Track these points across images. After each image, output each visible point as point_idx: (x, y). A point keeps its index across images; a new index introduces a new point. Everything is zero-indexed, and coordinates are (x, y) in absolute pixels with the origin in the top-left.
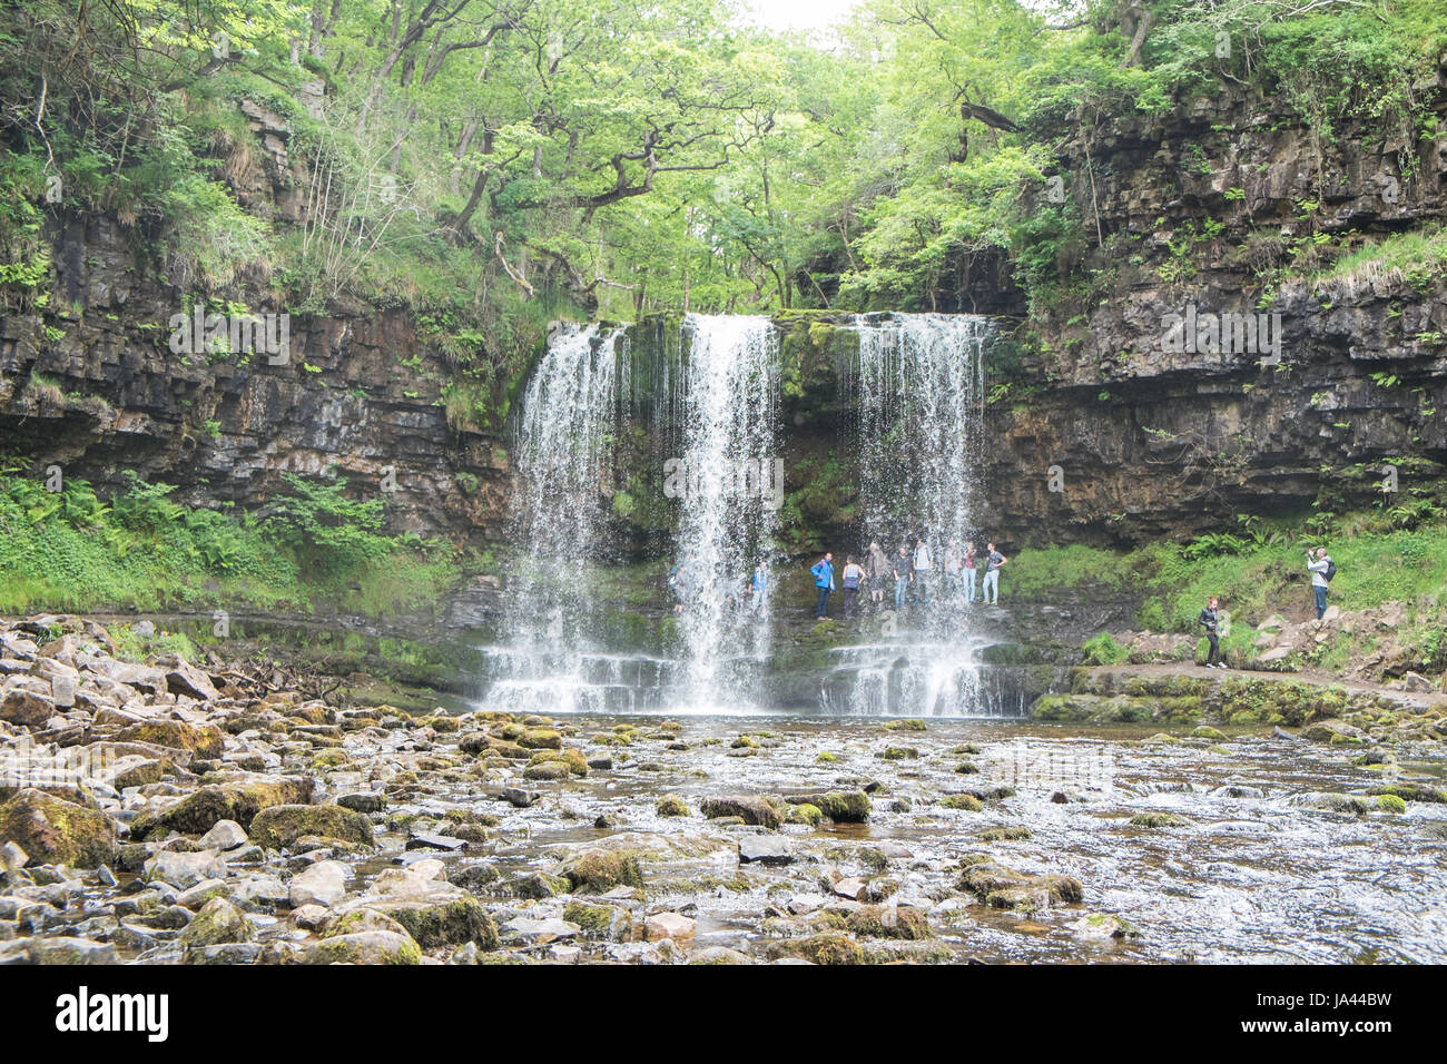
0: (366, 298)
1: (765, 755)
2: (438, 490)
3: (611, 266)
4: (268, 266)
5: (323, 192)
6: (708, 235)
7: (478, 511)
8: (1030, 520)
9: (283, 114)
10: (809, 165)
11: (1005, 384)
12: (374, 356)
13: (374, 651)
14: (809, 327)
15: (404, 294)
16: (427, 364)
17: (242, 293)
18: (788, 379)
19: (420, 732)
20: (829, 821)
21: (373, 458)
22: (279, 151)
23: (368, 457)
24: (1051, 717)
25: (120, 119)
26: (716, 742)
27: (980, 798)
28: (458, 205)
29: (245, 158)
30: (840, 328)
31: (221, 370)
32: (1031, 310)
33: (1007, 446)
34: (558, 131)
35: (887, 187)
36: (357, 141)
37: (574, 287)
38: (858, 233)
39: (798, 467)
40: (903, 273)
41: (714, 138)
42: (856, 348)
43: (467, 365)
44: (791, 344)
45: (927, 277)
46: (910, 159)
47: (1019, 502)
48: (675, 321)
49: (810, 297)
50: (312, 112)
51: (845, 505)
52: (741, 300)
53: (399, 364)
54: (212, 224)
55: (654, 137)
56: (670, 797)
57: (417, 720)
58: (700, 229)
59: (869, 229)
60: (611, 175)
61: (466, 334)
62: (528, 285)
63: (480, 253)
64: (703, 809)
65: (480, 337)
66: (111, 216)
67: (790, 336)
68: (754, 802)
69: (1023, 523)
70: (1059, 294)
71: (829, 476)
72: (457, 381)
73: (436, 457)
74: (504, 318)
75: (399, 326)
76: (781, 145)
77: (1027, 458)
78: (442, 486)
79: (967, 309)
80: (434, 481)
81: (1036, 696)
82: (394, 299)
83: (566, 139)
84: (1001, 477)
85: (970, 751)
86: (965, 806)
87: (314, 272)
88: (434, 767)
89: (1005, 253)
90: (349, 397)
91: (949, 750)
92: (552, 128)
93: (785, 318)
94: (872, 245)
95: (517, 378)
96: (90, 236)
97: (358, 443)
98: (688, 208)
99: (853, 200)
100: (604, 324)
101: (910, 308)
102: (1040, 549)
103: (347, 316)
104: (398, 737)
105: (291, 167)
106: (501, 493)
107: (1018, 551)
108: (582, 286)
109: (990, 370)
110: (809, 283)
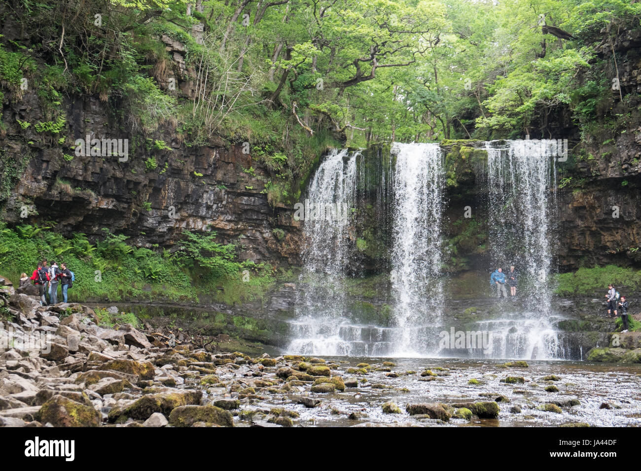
0: (226, 137)
1: (440, 380)
2: (264, 238)
3: (353, 118)
4: (175, 121)
5: (203, 82)
6: (405, 100)
7: (284, 249)
8: (583, 252)
9: (183, 41)
10: (459, 62)
11: (568, 178)
12: (230, 167)
13: (231, 323)
14: (460, 149)
15: (245, 135)
16: (258, 172)
17: (162, 135)
18: (449, 177)
19: (255, 366)
20: (476, 417)
21: (230, 221)
22: (181, 61)
23: (227, 221)
24: (598, 360)
25: (101, 47)
26: (413, 373)
27: (559, 405)
28: (273, 87)
29: (164, 65)
30: (477, 149)
31: (152, 176)
32: (582, 137)
33: (570, 211)
34: (325, 47)
35: (501, 71)
36: (220, 55)
37: (334, 130)
38: (486, 98)
39: (455, 224)
40: (511, 119)
41: (408, 49)
42: (486, 160)
43: (278, 172)
44: (450, 158)
45: (524, 121)
46: (513, 56)
47: (577, 242)
48: (388, 148)
49: (460, 133)
50: (197, 40)
51: (480, 244)
52: (423, 135)
53: (243, 171)
54: (147, 100)
55: (376, 50)
56: (389, 403)
57: (254, 360)
58: (401, 98)
59: (492, 95)
60: (353, 70)
61: (277, 156)
62: (309, 129)
63: (284, 113)
64: (408, 410)
65: (285, 157)
66: (96, 96)
67: (450, 154)
68: (436, 406)
69: (580, 253)
70: (597, 128)
71: (472, 229)
72: (273, 180)
73: (262, 220)
74: (298, 147)
76: (443, 52)
77: (582, 218)
78: (266, 235)
79: (547, 137)
80: (262, 233)
81: (590, 348)
82: (240, 138)
83: (329, 51)
84: (567, 228)
85: (553, 379)
86: (552, 410)
87: (199, 123)
88: (263, 385)
89: (567, 105)
90: (217, 189)
91: (541, 379)
92: (322, 46)
93: (447, 144)
94: (493, 104)
95: (304, 178)
96: (86, 106)
97: (222, 213)
98: (394, 87)
99: (483, 80)
100: (350, 149)
101: (515, 138)
102: (590, 268)
103: (217, 147)
104: (244, 369)
105: (187, 70)
106: (297, 239)
107: (577, 269)
108: (338, 129)
109: (560, 170)
110: (460, 125)
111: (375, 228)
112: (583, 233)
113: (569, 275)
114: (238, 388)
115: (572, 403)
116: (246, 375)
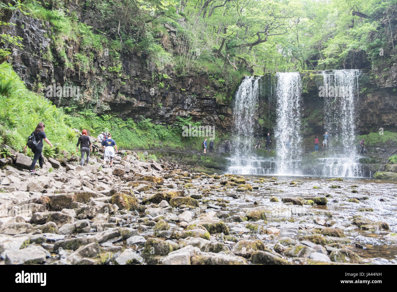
0: (196, 72)
1: (299, 187)
2: (214, 119)
3: (257, 61)
4: (172, 65)
5: (185, 46)
6: (282, 52)
7: (224, 124)
8: (372, 124)
9: (175, 27)
10: (309, 32)
11: (365, 88)
12: (198, 86)
13: (200, 159)
14: (309, 75)
15: (205, 70)
16: (211, 88)
17: (166, 72)
18: (304, 89)
19: (211, 179)
20: (316, 204)
21: (198, 112)
22: (174, 36)
23: (197, 111)
24: (379, 178)
25: (137, 31)
26: (286, 183)
27: (358, 199)
28: (218, 47)
29: (166, 38)
30: (318, 75)
31: (162, 91)
32: (372, 67)
33: (365, 105)
34: (242, 27)
35: (331, 36)
36: (193, 33)
37: (248, 67)
38: (323, 49)
39: (307, 111)
40: (336, 59)
41: (284, 26)
42: (322, 80)
43: (221, 88)
44: (305, 79)
45: (342, 60)
46: (337, 28)
47: (369, 119)
48: (274, 75)
49: (310, 67)
50: (181, 26)
51: (320, 121)
52: (291, 68)
53: (204, 88)
54: (159, 55)
55: (268, 27)
56: (273, 197)
57: (210, 176)
58: (280, 51)
59: (326, 47)
60: (257, 37)
61: (220, 80)
62: (236, 67)
63: (223, 59)
64: (282, 200)
65: (224, 81)
66: (135, 54)
67: (304, 77)
68: (296, 199)
69: (371, 125)
70: (380, 62)
71: (315, 114)
72: (218, 92)
73: (214, 111)
74: (230, 76)
75: (204, 78)
76: (302, 27)
77: (371, 108)
78: (215, 118)
79: (354, 68)
80: (213, 117)
81: (375, 172)
82: (202, 72)
83: (244, 29)
84: (364, 113)
85: (356, 186)
86: (354, 201)
87: (183, 66)
88: (214, 188)
89: (365, 52)
90: (192, 97)
91: (350, 186)
92: (241, 26)
93: (303, 73)
94: (327, 52)
95: (233, 91)
96: (131, 59)
97: (195, 108)
98: (277, 45)
99: (322, 40)
100: (255, 76)
101: (337, 69)
102: (375, 132)
103: (192, 77)
104: (205, 180)
105: (177, 40)
106: (230, 119)
107: (369, 133)
108: (250, 67)
109: (360, 84)
110: (309, 63)
111: (268, 114)
112: (372, 115)
113: (365, 136)
114: (202, 189)
115: (365, 199)
116: (206, 183)
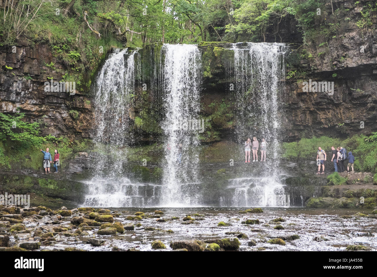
0: (31, 38)
1: (197, 223)
2: (62, 118)
3: (132, 24)
6: (172, 12)
7: (79, 126)
8: (304, 126)
11: (294, 71)
12: (35, 62)
13: (37, 183)
14: (214, 49)
15: (46, 36)
16: (57, 66)
18: (205, 70)
19: (55, 217)
20: (222, 250)
21: (35, 105)
23: (33, 104)
24: (315, 206)
26: (177, 218)
27: (284, 239)
30: (226, 49)
32: (304, 41)
33: (295, 96)
37: (117, 33)
39: (210, 106)
40: (252, 26)
42: (233, 57)
43: (73, 66)
44: (206, 56)
45: (262, 28)
47: (300, 119)
48: (159, 47)
49: (214, 37)
51: (229, 121)
52: (186, 38)
53: (45, 66)
56: (157, 241)
57: (54, 212)
58: (169, 9)
59: (238, 8)
61: (72, 53)
62: (97, 33)
63: (78, 20)
64: (171, 245)
65: (78, 54)
67: (206, 53)
68: (192, 242)
69: (302, 128)
70: (315, 34)
71: (222, 109)
72: (69, 72)
73: (61, 104)
74: (88, 46)
75: (45, 50)
77: (303, 101)
78: (64, 115)
79: (278, 41)
80: (60, 114)
81: (308, 198)
82: (42, 39)
84: (293, 109)
85: (281, 220)
86: (279, 243)
87: (9, 28)
88: (60, 230)
89: (293, 17)
90: (25, 79)
91: (273, 221)
93: (203, 45)
94: (239, 14)
95: (94, 71)
97: (29, 98)
100: (129, 48)
101: (255, 41)
102: (309, 138)
103: (24, 46)
104: (46, 219)
106: (88, 118)
107: (299, 139)
108: (120, 33)
109: (288, 65)
110: (214, 31)
111: (149, 109)
112: (304, 112)
113: (294, 144)
114: (39, 233)
115: (294, 238)
116: (47, 224)
